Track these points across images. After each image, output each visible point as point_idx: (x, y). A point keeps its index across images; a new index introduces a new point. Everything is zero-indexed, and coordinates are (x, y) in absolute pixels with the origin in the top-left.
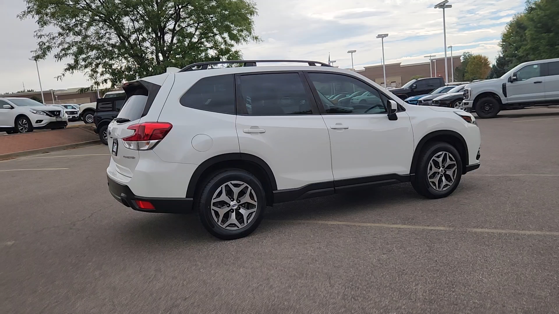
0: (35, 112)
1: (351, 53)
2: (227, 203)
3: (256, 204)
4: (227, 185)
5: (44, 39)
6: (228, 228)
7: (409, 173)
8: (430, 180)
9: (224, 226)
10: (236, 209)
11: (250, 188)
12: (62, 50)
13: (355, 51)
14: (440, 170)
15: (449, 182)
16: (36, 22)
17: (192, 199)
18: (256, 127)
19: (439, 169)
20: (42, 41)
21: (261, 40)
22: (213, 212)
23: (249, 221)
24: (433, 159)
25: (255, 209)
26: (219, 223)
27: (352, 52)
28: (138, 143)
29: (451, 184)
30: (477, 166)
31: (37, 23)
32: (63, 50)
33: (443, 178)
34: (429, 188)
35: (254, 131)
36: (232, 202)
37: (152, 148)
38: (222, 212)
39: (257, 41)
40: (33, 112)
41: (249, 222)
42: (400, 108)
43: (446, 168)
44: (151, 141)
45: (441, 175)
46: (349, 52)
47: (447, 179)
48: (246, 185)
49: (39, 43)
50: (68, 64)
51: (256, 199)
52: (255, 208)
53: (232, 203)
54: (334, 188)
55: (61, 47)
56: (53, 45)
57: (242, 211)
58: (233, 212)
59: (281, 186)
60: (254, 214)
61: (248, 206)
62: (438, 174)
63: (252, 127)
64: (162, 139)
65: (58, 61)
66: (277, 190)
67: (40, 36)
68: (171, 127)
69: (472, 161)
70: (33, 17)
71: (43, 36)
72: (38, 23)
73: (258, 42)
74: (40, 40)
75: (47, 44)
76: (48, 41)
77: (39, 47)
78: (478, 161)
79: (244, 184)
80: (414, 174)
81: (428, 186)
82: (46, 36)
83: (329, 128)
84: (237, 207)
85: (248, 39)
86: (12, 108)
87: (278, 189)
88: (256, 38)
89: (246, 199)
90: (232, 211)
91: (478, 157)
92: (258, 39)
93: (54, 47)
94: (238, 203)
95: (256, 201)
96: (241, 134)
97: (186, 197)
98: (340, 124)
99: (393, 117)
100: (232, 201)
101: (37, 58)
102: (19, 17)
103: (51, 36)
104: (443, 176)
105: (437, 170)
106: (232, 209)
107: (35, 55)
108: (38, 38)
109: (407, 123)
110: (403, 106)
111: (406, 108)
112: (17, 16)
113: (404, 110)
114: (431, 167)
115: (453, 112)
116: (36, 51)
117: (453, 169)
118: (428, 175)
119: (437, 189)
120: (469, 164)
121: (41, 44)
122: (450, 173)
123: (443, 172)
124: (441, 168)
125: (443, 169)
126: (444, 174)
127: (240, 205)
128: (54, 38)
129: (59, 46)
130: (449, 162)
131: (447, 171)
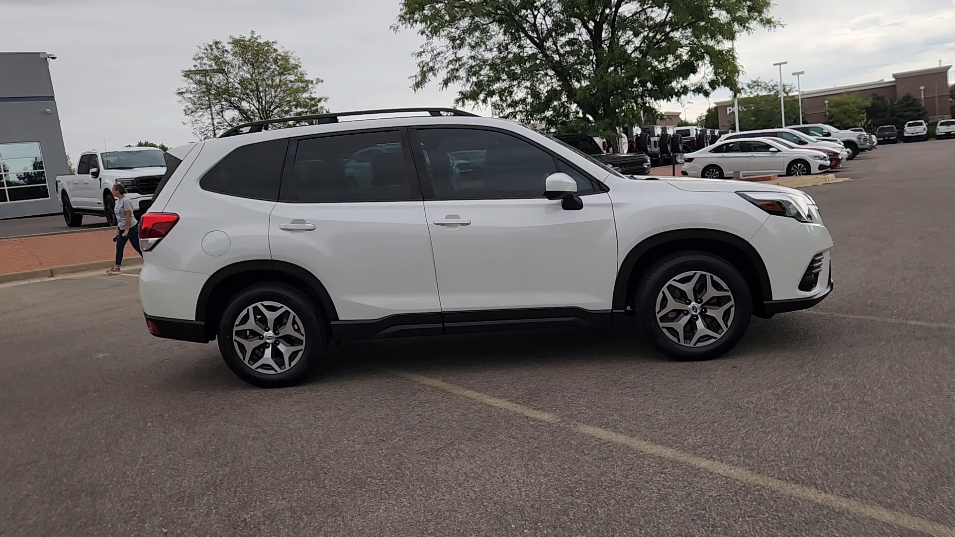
2: (260, 335)
3: (303, 338)
4: (256, 307)
5: (426, 58)
6: (259, 370)
7: (611, 308)
9: (253, 367)
10: (272, 344)
11: (292, 313)
15: (716, 332)
16: (417, 34)
17: (203, 323)
18: (303, 221)
19: (690, 303)
20: (423, 62)
22: (236, 344)
23: (293, 364)
24: (671, 285)
25: (302, 347)
26: (246, 362)
29: (718, 336)
30: (811, 302)
31: (420, 33)
32: (453, 70)
33: (700, 323)
34: (659, 339)
35: (298, 227)
36: (266, 333)
37: (151, 249)
38: (250, 345)
41: (292, 366)
42: (596, 186)
43: (707, 303)
44: (150, 239)
45: (693, 316)
47: (708, 326)
48: (285, 308)
49: (419, 65)
50: (460, 92)
51: (303, 332)
52: (302, 344)
53: (265, 334)
54: (443, 325)
55: (451, 66)
57: (281, 347)
58: (268, 347)
59: (344, 314)
60: (301, 353)
61: (290, 340)
62: (686, 314)
63: (295, 221)
64: (164, 236)
65: (442, 89)
66: (338, 319)
67: (420, 54)
68: (178, 219)
69: (784, 290)
72: (422, 34)
74: (419, 60)
75: (431, 64)
76: (432, 59)
77: (419, 69)
78: (807, 293)
79: (282, 307)
80: (623, 311)
81: (658, 334)
82: (427, 53)
83: (431, 223)
84: (275, 342)
87: (340, 319)
89: (288, 329)
90: (265, 346)
93: (442, 68)
94: (276, 334)
95: (303, 335)
96: (276, 231)
97: (196, 319)
98: (457, 217)
99: (571, 202)
100: (267, 331)
101: (418, 85)
102: (392, 29)
103: (435, 51)
104: (697, 319)
105: (680, 306)
106: (266, 343)
107: (414, 82)
108: (418, 56)
109: (606, 214)
110: (604, 183)
111: (610, 188)
112: (391, 28)
113: (607, 190)
114: (665, 299)
115: (735, 192)
116: (416, 76)
117: (723, 307)
118: (657, 315)
119: (682, 343)
120: (774, 299)
121: (422, 65)
122: (716, 313)
123: (699, 311)
124: (693, 303)
125: (700, 305)
126: (699, 313)
127: (280, 338)
128: (439, 54)
129: (448, 65)
130: (711, 292)
131: (708, 310)
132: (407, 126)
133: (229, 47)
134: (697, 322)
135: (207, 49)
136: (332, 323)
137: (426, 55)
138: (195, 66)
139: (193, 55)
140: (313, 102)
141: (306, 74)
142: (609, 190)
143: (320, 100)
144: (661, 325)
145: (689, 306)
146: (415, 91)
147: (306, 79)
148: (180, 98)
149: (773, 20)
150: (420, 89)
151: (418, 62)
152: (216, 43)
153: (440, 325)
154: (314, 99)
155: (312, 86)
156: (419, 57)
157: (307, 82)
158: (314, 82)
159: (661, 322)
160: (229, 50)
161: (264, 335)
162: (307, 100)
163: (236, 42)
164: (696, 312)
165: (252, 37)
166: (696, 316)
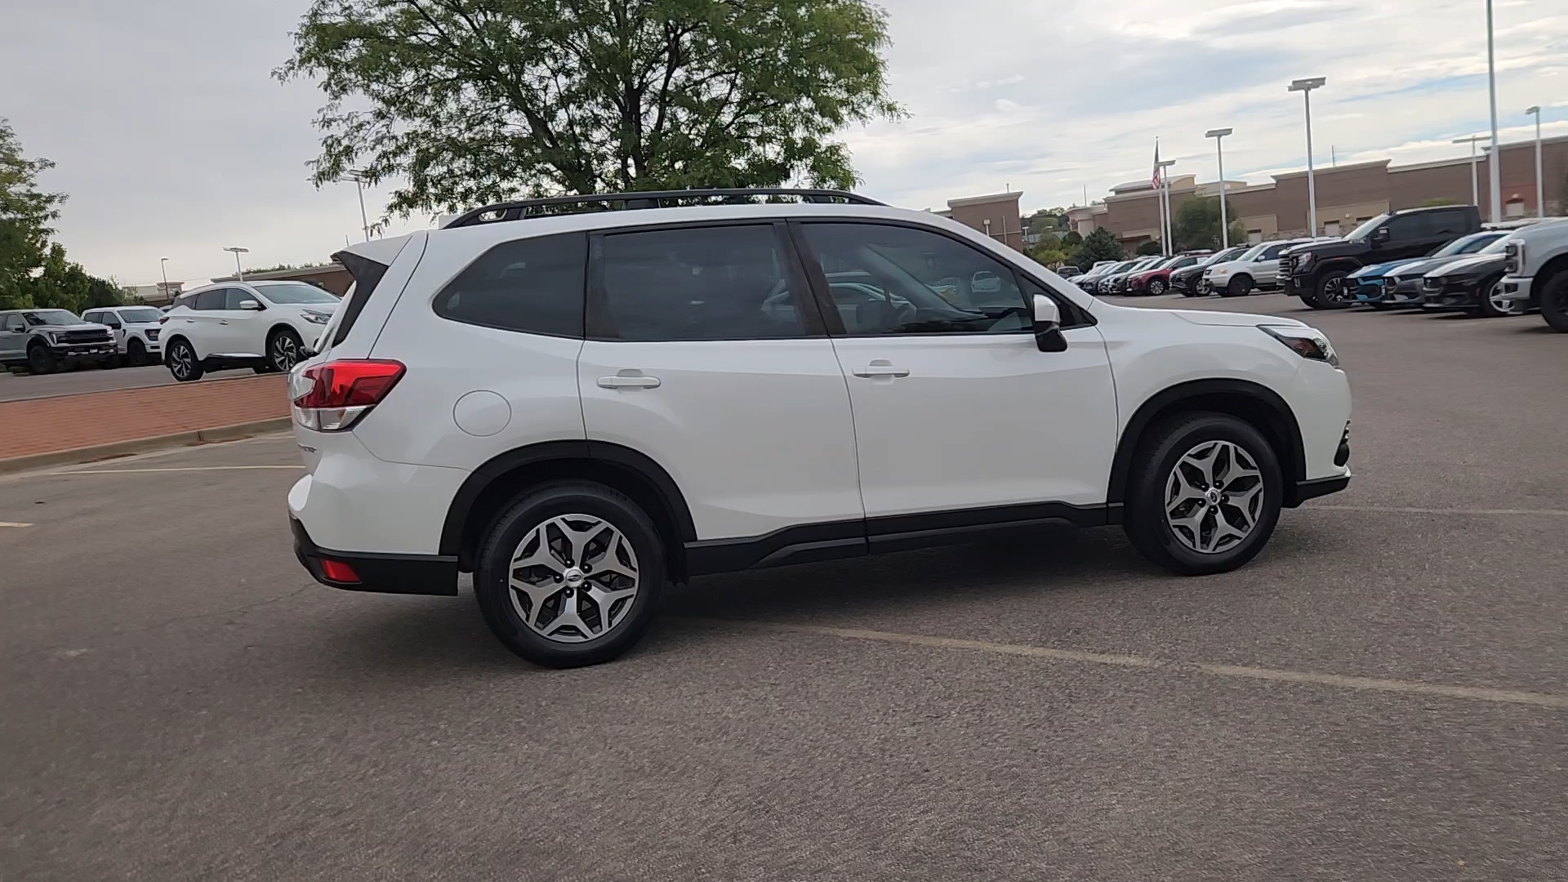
0: (313, 317)
1: (1216, 138)
2: (555, 573)
3: (635, 576)
4: (553, 525)
5: (338, 130)
6: (556, 637)
7: (1105, 501)
8: (1172, 522)
9: (545, 633)
10: (578, 588)
11: (617, 533)
12: (380, 156)
13: (1229, 131)
14: (1208, 494)
15: (1240, 529)
16: (319, 87)
17: (455, 559)
18: (636, 373)
19: (1205, 489)
20: (332, 136)
21: (906, 114)
22: (513, 594)
23: (615, 622)
24: (1184, 462)
25: (633, 591)
26: (531, 624)
27: (1219, 134)
28: (318, 412)
29: (1243, 535)
30: (1340, 483)
31: (322, 88)
32: (385, 155)
33: (1220, 517)
34: (1168, 544)
35: (627, 381)
36: (568, 570)
37: (350, 427)
38: (540, 593)
39: (892, 115)
40: (308, 319)
42: (1079, 316)
43: (1229, 488)
44: (348, 409)
45: (1211, 507)
46: (1210, 134)
47: (1230, 520)
48: (605, 524)
49: (325, 142)
50: (396, 192)
51: (635, 564)
52: (633, 585)
53: (568, 573)
54: (867, 540)
55: (379, 149)
56: (361, 144)
57: (595, 593)
58: (571, 595)
59: (708, 529)
60: (630, 602)
61: (610, 581)
62: (1202, 506)
63: (623, 373)
64: (378, 403)
65: (369, 185)
66: (695, 539)
67: (327, 123)
68: (404, 370)
69: (1319, 465)
70: (311, 72)
71: (335, 121)
72: (326, 90)
73: (895, 118)
74: (326, 132)
75: (345, 142)
76: (347, 135)
77: (324, 150)
78: (1339, 470)
79: (599, 522)
80: (1122, 504)
81: (1167, 536)
82: (341, 122)
83: (849, 374)
84: (583, 585)
85: (869, 110)
86: (262, 307)
87: (699, 538)
88: (891, 108)
89: (608, 561)
90: (566, 592)
91: (1341, 457)
92: (895, 109)
93: (363, 149)
94: (586, 571)
95: (635, 570)
96: (591, 391)
97: (441, 553)
98: (885, 363)
99: (1050, 342)
100: (570, 566)
101: (321, 176)
102: (276, 77)
103: (355, 120)
104: (1216, 511)
105: (1195, 493)
106: (567, 588)
107: (315, 172)
108: (323, 126)
109: (1098, 359)
110: (1089, 311)
111: (1097, 318)
112: (273, 74)
113: (1094, 321)
114: (1177, 484)
115: (1257, 326)
116: (318, 161)
117: (1249, 493)
118: (1167, 508)
119: (1198, 548)
120: (1308, 478)
121: (330, 144)
122: (1240, 502)
123: (1218, 500)
124: (1212, 489)
125: (1219, 491)
126: (1219, 504)
127: (591, 577)
128: (361, 126)
129: (374, 146)
130: (1236, 471)
131: (1230, 498)
132: (785, 218)
134: (1216, 516)
136: (687, 545)
137: (338, 125)
140: (34, 202)
141: (21, 149)
142: (1096, 322)
143: (50, 199)
145: (1206, 493)
146: (318, 186)
147: (19, 159)
149: (897, 106)
150: (327, 184)
151: (324, 137)
153: (862, 540)
154: (39, 196)
155: (32, 172)
156: (325, 129)
157: (21, 164)
158: (37, 165)
159: (1171, 518)
161: (564, 575)
162: (21, 198)
164: (1215, 501)
166: (1214, 507)
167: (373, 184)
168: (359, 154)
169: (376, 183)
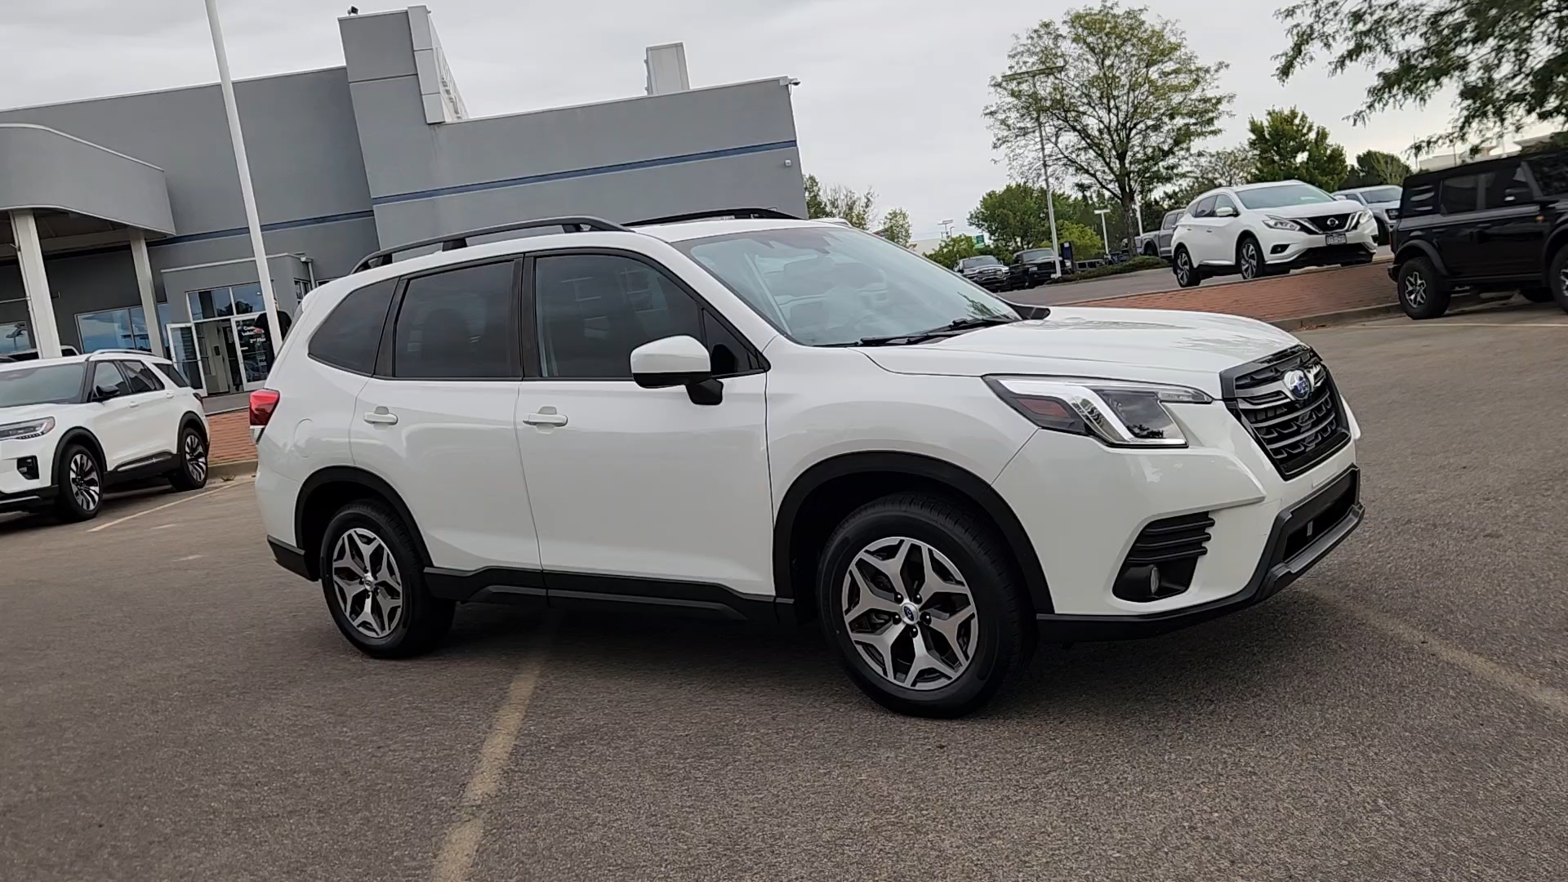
2: (357, 576)
3: (400, 589)
4: (351, 537)
6: (361, 630)
7: (773, 594)
9: (355, 624)
10: (372, 592)
11: (387, 551)
17: (304, 552)
18: (385, 409)
19: (899, 600)
22: (336, 588)
23: (393, 627)
24: (861, 559)
25: (400, 602)
26: (347, 615)
33: (918, 642)
37: (259, 441)
38: (351, 591)
40: (1268, 225)
42: (750, 360)
43: (932, 604)
45: (908, 626)
47: (934, 652)
48: (378, 540)
51: (400, 581)
52: (401, 599)
53: (364, 577)
54: (548, 593)
57: (381, 599)
58: (368, 597)
59: (437, 558)
60: (399, 612)
61: (388, 590)
62: (897, 622)
63: (379, 410)
64: (267, 424)
66: (431, 565)
79: (375, 538)
80: (795, 601)
83: (519, 420)
84: (375, 590)
86: (1236, 214)
87: (433, 564)
90: (365, 594)
94: (375, 579)
95: (398, 583)
96: (361, 424)
97: (297, 546)
98: (553, 411)
99: (704, 391)
100: (365, 572)
104: (915, 634)
105: (883, 604)
106: (366, 590)
107: (1280, 65)
108: (1287, 16)
109: (755, 416)
110: (764, 354)
111: (771, 363)
113: (766, 366)
114: (855, 588)
115: (982, 377)
117: (958, 615)
118: (845, 617)
119: (891, 677)
120: (1056, 611)
122: (946, 626)
124: (906, 601)
125: (917, 606)
126: (918, 623)
127: (378, 584)
130: (932, 583)
131: (932, 618)
132: (524, 253)
133: (1064, 30)
134: (914, 640)
135: (1032, 38)
136: (426, 569)
138: (1011, 68)
139: (1007, 50)
140: (1207, 105)
141: (1196, 57)
142: (770, 368)
143: (1219, 101)
144: (854, 636)
145: (899, 606)
146: (1284, 82)
147: (1197, 66)
148: (990, 120)
151: (1289, 27)
152: (1046, 25)
155: (1208, 76)
156: (1289, 18)
157: (1199, 71)
158: (1212, 68)
159: (852, 631)
160: (1064, 34)
163: (1076, 20)
165: (1105, 6)
166: (913, 627)
167: (1339, 70)
168: (1337, 37)
169: (1342, 69)
